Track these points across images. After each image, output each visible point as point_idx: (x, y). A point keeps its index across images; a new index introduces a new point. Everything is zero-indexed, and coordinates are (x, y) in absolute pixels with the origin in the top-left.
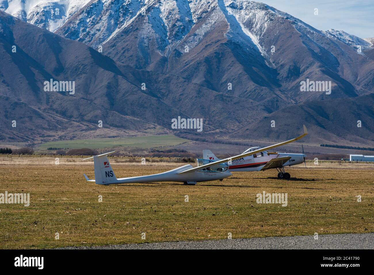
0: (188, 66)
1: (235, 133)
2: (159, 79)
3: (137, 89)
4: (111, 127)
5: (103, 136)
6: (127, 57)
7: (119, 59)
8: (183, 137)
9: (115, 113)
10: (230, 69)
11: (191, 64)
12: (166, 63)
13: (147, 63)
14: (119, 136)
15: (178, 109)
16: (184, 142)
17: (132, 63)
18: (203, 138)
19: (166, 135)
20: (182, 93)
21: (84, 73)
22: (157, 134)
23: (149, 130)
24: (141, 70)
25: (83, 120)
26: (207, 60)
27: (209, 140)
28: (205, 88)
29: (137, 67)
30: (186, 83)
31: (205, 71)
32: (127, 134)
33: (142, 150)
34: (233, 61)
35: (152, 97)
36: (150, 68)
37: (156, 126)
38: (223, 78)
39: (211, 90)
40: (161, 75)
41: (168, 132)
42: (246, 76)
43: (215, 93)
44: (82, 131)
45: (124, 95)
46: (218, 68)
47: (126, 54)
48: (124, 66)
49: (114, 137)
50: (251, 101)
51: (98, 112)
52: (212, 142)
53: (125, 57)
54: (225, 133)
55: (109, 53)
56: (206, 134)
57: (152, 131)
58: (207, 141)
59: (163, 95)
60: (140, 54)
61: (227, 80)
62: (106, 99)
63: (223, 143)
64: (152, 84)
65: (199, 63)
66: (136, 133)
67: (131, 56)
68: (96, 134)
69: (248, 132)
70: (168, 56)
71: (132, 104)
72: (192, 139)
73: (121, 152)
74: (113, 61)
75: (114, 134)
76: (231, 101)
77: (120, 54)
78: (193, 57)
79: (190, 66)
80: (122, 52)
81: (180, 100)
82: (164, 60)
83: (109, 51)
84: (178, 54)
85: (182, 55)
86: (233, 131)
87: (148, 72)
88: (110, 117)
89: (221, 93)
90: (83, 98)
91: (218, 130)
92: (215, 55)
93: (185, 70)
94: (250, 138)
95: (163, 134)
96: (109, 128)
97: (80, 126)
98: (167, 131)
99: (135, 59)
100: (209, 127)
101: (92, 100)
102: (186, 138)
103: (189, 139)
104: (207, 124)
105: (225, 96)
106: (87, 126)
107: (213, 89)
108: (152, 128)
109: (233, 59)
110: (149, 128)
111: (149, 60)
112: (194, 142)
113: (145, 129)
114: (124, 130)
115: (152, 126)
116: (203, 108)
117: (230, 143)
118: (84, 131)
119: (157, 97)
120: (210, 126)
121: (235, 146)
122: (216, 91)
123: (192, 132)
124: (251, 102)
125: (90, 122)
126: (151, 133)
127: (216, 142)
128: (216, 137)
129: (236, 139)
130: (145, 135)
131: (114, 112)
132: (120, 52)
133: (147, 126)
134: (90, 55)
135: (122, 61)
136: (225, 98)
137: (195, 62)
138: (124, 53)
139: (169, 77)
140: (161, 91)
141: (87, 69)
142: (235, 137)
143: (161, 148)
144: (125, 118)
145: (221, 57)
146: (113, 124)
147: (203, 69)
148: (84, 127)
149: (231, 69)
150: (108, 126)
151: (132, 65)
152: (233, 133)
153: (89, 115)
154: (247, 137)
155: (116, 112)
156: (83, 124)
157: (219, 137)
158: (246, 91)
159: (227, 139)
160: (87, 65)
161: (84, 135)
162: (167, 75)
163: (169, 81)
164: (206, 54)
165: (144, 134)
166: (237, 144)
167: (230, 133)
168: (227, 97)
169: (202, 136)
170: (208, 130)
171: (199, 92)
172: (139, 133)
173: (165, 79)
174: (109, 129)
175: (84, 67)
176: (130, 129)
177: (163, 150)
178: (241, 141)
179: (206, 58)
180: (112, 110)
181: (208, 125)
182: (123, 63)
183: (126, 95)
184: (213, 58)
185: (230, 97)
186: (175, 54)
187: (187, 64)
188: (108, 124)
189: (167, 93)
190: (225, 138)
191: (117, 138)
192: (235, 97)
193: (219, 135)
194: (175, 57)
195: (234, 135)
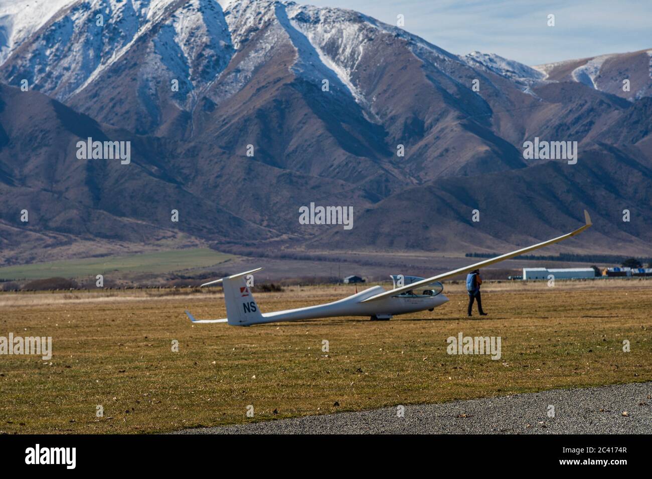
0: (228, 126)
1: (316, 239)
2: (179, 151)
3: (140, 170)
4: (98, 239)
5: (84, 255)
6: (119, 114)
7: (106, 117)
8: (224, 251)
9: (103, 214)
10: (302, 127)
11: (233, 121)
12: (189, 122)
13: (155, 124)
14: (112, 254)
15: (213, 201)
16: (226, 259)
17: (128, 125)
18: (260, 250)
19: (195, 248)
20: (219, 173)
21: (45, 145)
22: (178, 248)
23: (163, 241)
24: (145, 136)
25: (46, 228)
26: (261, 114)
27: (270, 254)
28: (259, 163)
29: (137, 131)
30: (226, 156)
31: (258, 134)
32: (126, 250)
33: (156, 276)
34: (306, 115)
35: (167, 183)
36: (162, 131)
37: (176, 233)
38: (290, 144)
39: (269, 167)
40: (180, 143)
41: (197, 242)
42: (331, 140)
43: (277, 171)
44: (46, 247)
45: (117, 181)
46: (280, 126)
47: (117, 109)
48: (116, 131)
49: (102, 256)
50: (342, 182)
51: (73, 213)
52: (276, 257)
53: (117, 114)
54: (298, 240)
55: (88, 109)
56: (265, 244)
57: (169, 242)
58: (267, 256)
59: (186, 178)
60: (143, 108)
61: (297, 148)
62: (86, 189)
63: (296, 259)
64: (166, 160)
65: (247, 120)
66: (141, 247)
67: (127, 112)
68: (70, 252)
69: (337, 238)
70: (192, 109)
71: (131, 197)
72: (241, 254)
73: (118, 282)
74: (96, 122)
75: (102, 250)
76: (306, 183)
77: (107, 109)
78: (236, 110)
79: (231, 126)
80: (111, 105)
81: (216, 187)
82: (186, 117)
83: (87, 105)
84: (209, 105)
85: (216, 107)
86: (311, 237)
87: (158, 139)
88: (93, 220)
89: (288, 171)
90: (45, 190)
91: (285, 237)
92: (275, 104)
93: (223, 134)
94: (342, 248)
95: (189, 246)
96: (94, 240)
97: (42, 239)
98: (196, 240)
99: (135, 117)
100: (270, 232)
101: (60, 193)
102: (229, 252)
103: (235, 254)
104: (265, 227)
105: (295, 177)
106: (55, 238)
107: (275, 164)
108: (170, 237)
109: (307, 110)
110: (164, 237)
111: (159, 118)
112: (245, 258)
113: (158, 240)
114: (120, 243)
115: (170, 234)
116: (258, 199)
117: (308, 258)
118: (50, 248)
119: (176, 182)
120: (271, 230)
121: (316, 262)
122: (280, 167)
123: (239, 240)
124: (342, 185)
125: (60, 231)
126: (168, 246)
127: (284, 257)
128: (283, 248)
129: (317, 250)
130: (157, 250)
131: (101, 211)
132: (107, 106)
133: (161, 233)
134: (55, 114)
135: (112, 122)
136: (294, 179)
137: (239, 119)
138: (113, 107)
139: (195, 147)
140: (182, 171)
141: (51, 139)
142: (317, 247)
143: (187, 271)
144: (120, 221)
145: (286, 108)
146: (100, 233)
147: (254, 129)
148: (50, 241)
149: (303, 129)
150: (91, 236)
151: (129, 128)
152: (313, 240)
153: (57, 218)
154: (338, 245)
155: (105, 212)
156: (47, 236)
157: (287, 248)
158: (332, 166)
159: (303, 252)
160: (49, 131)
161: (50, 254)
162: (192, 144)
163: (196, 153)
164: (259, 103)
165: (155, 248)
166: (320, 259)
167: (306, 240)
168: (299, 177)
169: (257, 248)
170: (268, 236)
171: (249, 171)
172: (146, 247)
173: (188, 150)
174: (92, 243)
175: (45, 134)
176: (130, 240)
177: (191, 275)
178: (326, 253)
179: (260, 110)
180: (97, 209)
181: (267, 229)
182: (113, 124)
183: (122, 181)
184: (270, 110)
185: (303, 177)
186: (204, 106)
187: (227, 123)
188: (91, 233)
189: (193, 174)
190: (300, 250)
191: (109, 258)
192: (313, 177)
193: (287, 245)
194: (205, 110)
195: (315, 243)
